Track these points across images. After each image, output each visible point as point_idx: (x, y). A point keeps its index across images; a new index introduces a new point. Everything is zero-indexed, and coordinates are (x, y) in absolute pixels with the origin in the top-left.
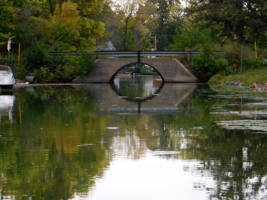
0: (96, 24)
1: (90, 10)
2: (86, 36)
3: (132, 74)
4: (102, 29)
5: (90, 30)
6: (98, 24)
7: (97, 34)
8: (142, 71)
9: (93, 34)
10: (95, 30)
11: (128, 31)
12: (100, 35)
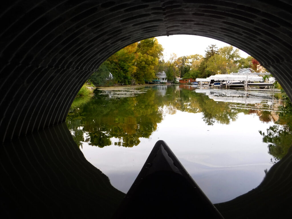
0: (154, 59)
1: (151, 51)
2: (149, 65)
3: (172, 84)
4: (157, 61)
5: (151, 61)
6: (155, 59)
7: (154, 64)
8: (175, 83)
9: (153, 64)
10: (153, 62)
11: (171, 67)
12: (156, 64)
